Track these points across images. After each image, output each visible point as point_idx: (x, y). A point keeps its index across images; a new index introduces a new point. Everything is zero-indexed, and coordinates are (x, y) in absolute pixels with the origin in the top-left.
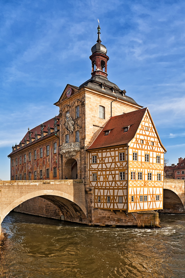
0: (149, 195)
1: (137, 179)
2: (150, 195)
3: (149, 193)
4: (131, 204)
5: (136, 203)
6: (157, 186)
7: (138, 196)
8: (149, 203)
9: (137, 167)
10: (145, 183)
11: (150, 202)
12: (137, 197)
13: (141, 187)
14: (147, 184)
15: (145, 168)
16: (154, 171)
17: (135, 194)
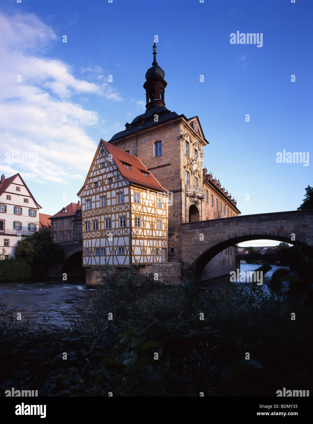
0: (107, 247)
1: (91, 230)
2: (109, 247)
3: (107, 245)
4: (85, 258)
5: (90, 257)
6: (119, 234)
7: (93, 249)
8: (108, 258)
9: (91, 217)
10: (101, 233)
11: (110, 256)
12: (91, 250)
13: (96, 238)
14: (105, 233)
15: (100, 215)
16: (113, 215)
17: (90, 246)
